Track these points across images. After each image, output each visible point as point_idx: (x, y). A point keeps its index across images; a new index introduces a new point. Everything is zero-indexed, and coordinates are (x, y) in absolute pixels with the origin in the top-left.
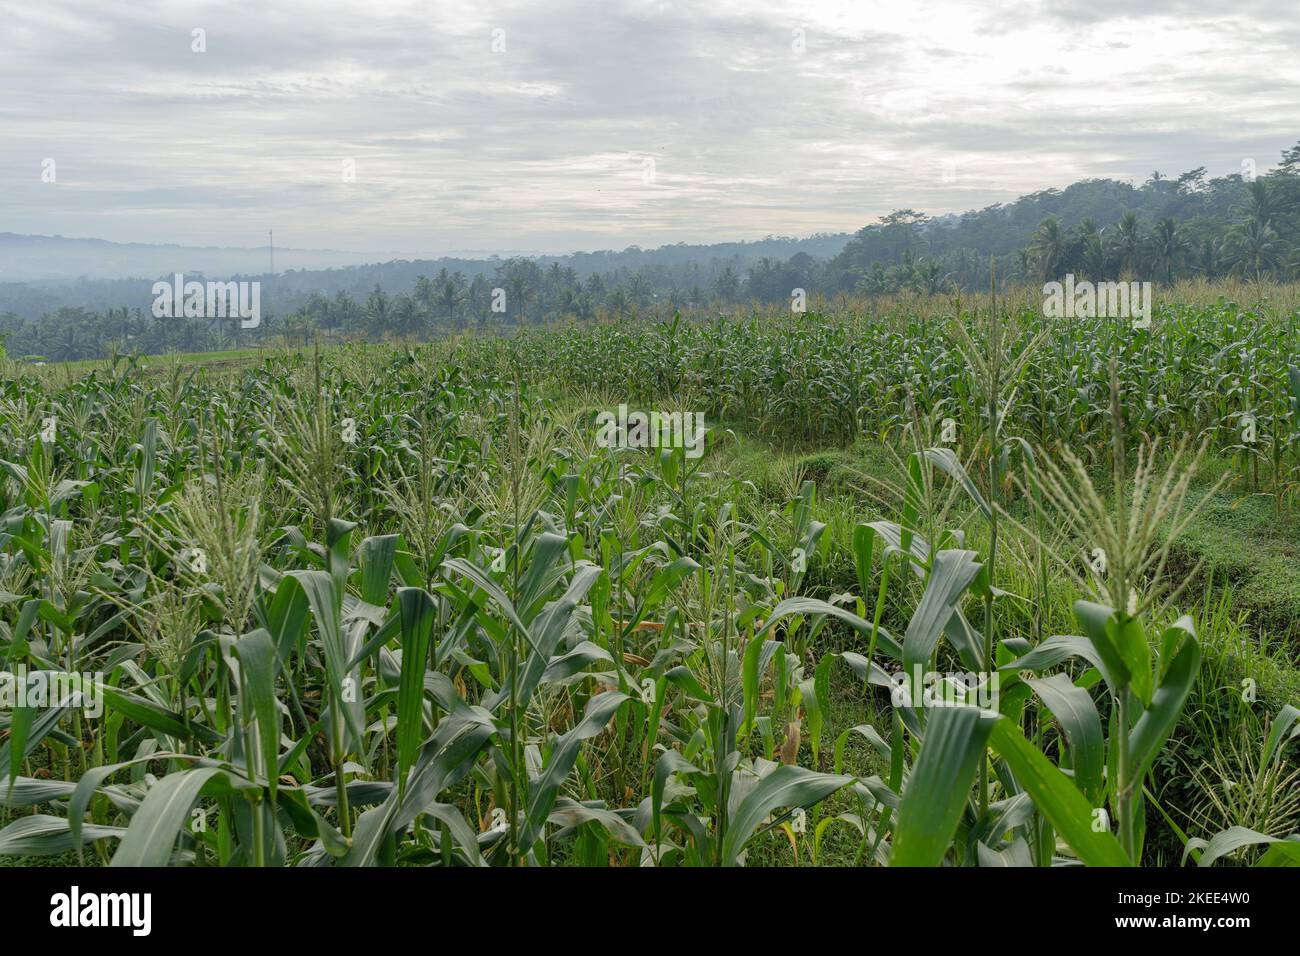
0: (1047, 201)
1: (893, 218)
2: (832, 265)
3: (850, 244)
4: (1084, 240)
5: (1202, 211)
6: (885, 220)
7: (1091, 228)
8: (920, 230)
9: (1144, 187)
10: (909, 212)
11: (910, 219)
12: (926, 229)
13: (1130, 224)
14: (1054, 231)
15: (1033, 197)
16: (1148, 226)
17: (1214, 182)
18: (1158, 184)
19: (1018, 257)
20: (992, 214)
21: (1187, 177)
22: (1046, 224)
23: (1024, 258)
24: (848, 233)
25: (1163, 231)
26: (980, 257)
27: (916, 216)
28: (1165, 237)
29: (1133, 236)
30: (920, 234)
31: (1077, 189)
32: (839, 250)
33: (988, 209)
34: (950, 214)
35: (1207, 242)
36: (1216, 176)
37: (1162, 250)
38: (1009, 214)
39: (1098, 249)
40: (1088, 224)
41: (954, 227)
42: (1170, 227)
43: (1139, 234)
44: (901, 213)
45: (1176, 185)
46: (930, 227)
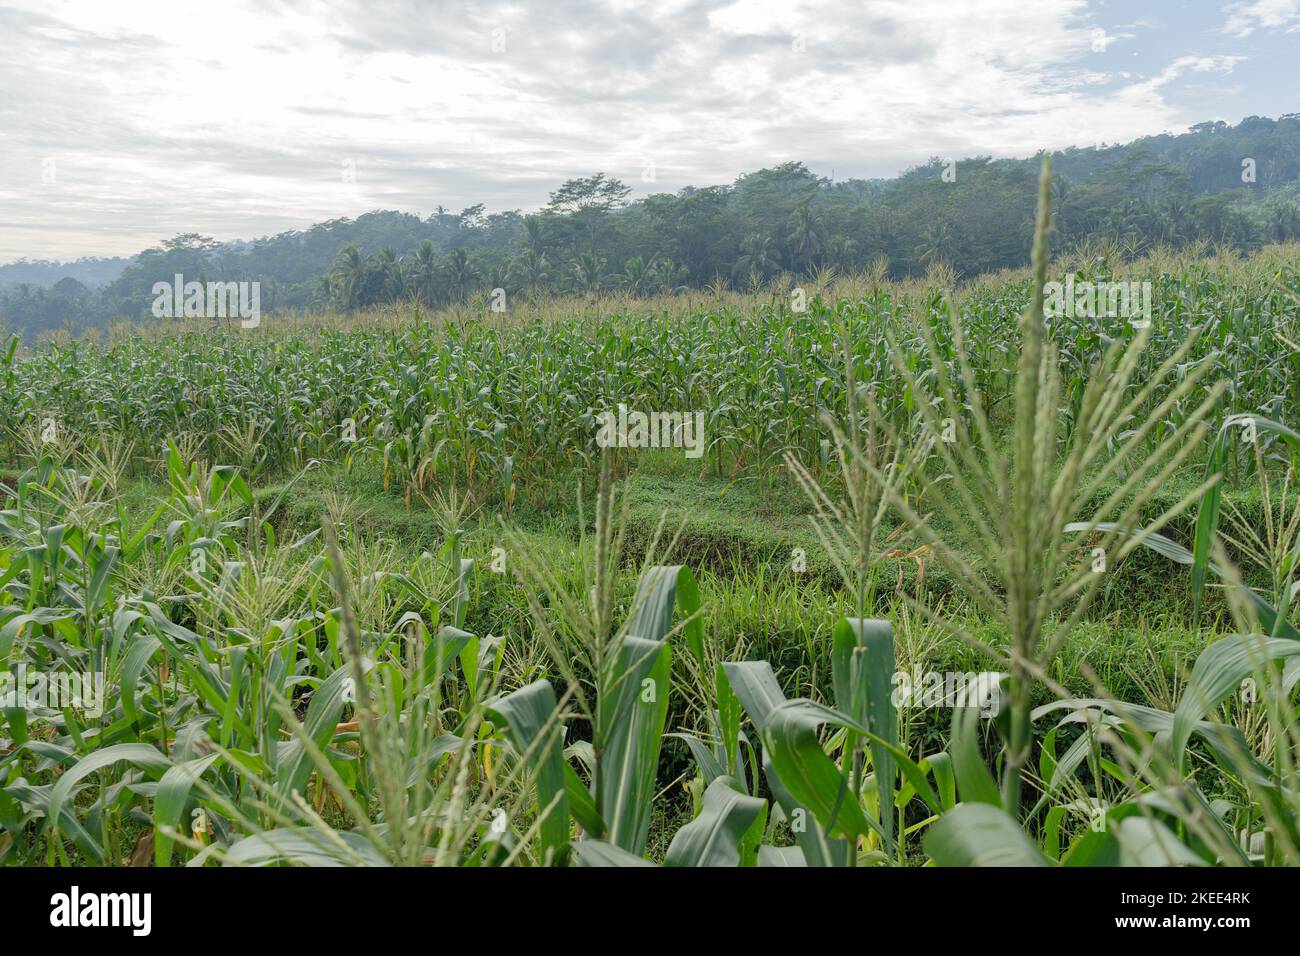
0: (340, 229)
1: (177, 241)
2: (109, 292)
3: (128, 269)
4: (385, 267)
5: (482, 243)
6: (168, 244)
7: (391, 256)
8: (210, 255)
9: (430, 220)
10: (195, 236)
11: (196, 244)
12: (215, 255)
13: (427, 253)
14: (355, 258)
15: (326, 225)
16: (442, 260)
17: (492, 218)
18: (442, 217)
19: (320, 283)
20: (286, 241)
21: (468, 212)
22: (348, 251)
23: (327, 284)
24: (122, 258)
25: (456, 260)
26: (277, 284)
27: (204, 241)
28: (458, 266)
29: (430, 265)
30: (209, 259)
31: (368, 219)
32: (114, 276)
33: (281, 236)
34: (238, 241)
35: (495, 271)
36: (493, 213)
37: (456, 278)
38: (302, 242)
39: (399, 277)
40: (387, 252)
41: (246, 253)
42: (462, 256)
43: (435, 263)
44: (186, 236)
45: (458, 219)
46: (220, 252)
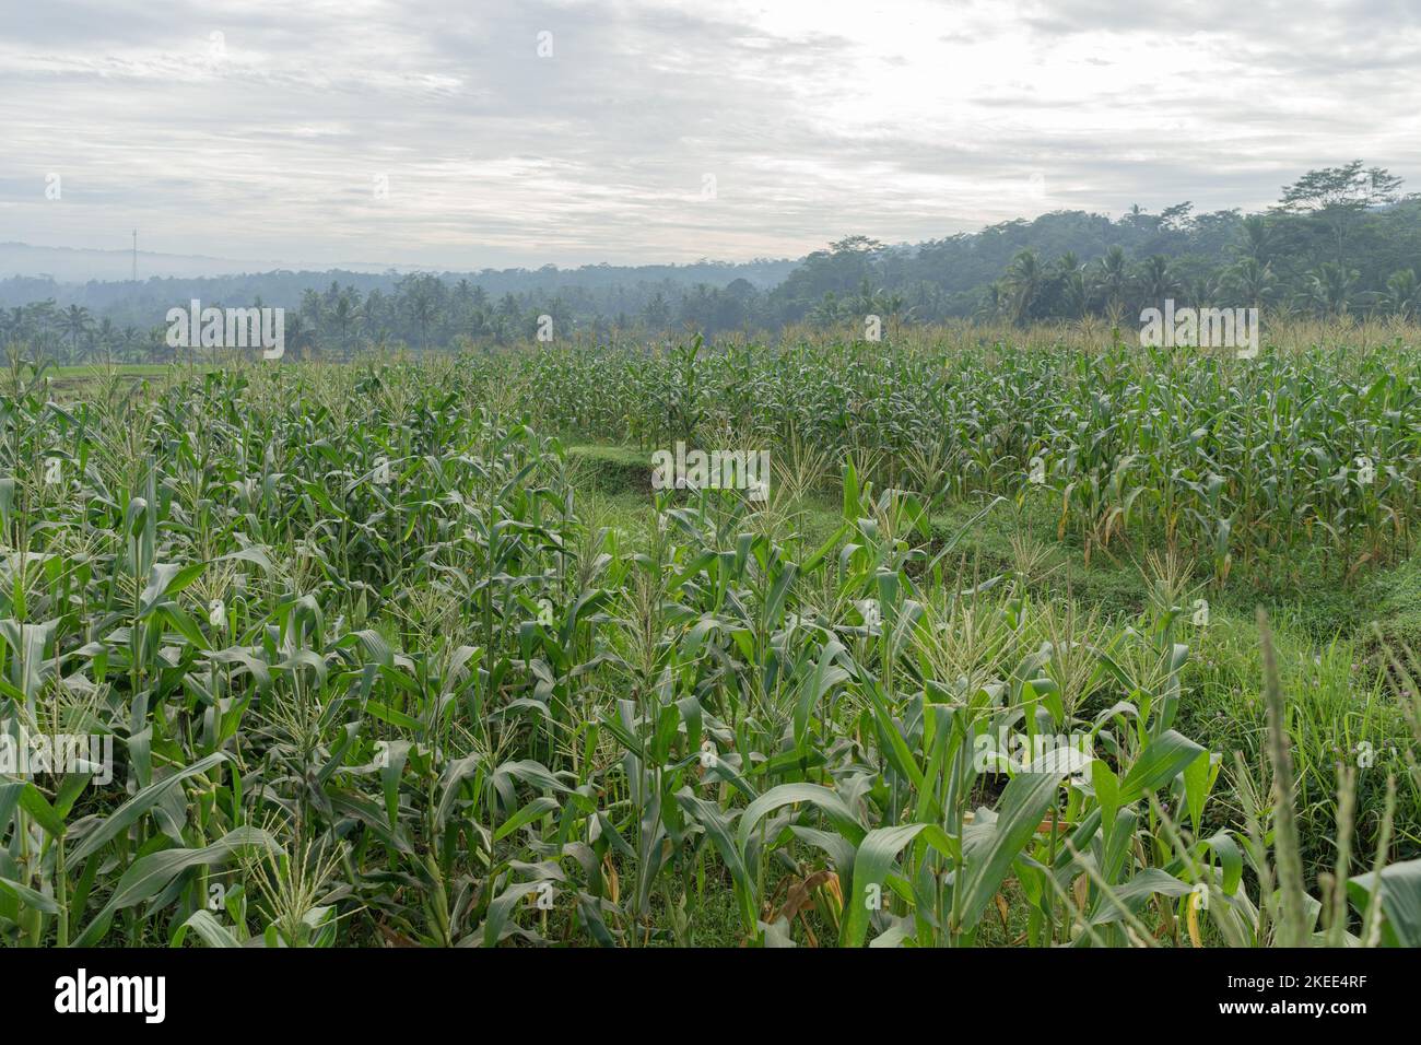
0: (1015, 233)
1: (844, 244)
2: (775, 294)
3: (795, 271)
4: (1064, 275)
5: (1187, 249)
6: (835, 246)
7: (1072, 263)
8: (875, 259)
9: (1122, 221)
10: (862, 239)
11: (863, 247)
12: (880, 258)
13: (1116, 260)
14: (1030, 265)
15: (1000, 227)
16: (1134, 269)
17: (1201, 219)
18: (1137, 218)
19: (988, 292)
20: (954, 246)
21: (1171, 212)
22: (1022, 257)
23: (995, 293)
24: (791, 260)
25: (1152, 269)
26: (941, 292)
27: (871, 243)
28: (1154, 275)
29: (1119, 275)
30: (874, 262)
31: (1046, 221)
32: (782, 278)
33: (949, 239)
34: (904, 243)
35: (1201, 283)
36: (1202, 212)
37: (1150, 289)
38: (972, 246)
39: (1079, 286)
40: (1068, 259)
41: (912, 257)
42: (1160, 265)
43: (1125, 272)
44: (854, 239)
45: (1158, 220)
46: (885, 256)
